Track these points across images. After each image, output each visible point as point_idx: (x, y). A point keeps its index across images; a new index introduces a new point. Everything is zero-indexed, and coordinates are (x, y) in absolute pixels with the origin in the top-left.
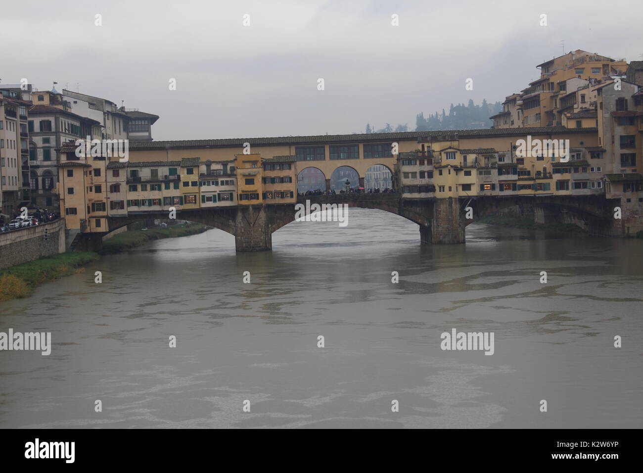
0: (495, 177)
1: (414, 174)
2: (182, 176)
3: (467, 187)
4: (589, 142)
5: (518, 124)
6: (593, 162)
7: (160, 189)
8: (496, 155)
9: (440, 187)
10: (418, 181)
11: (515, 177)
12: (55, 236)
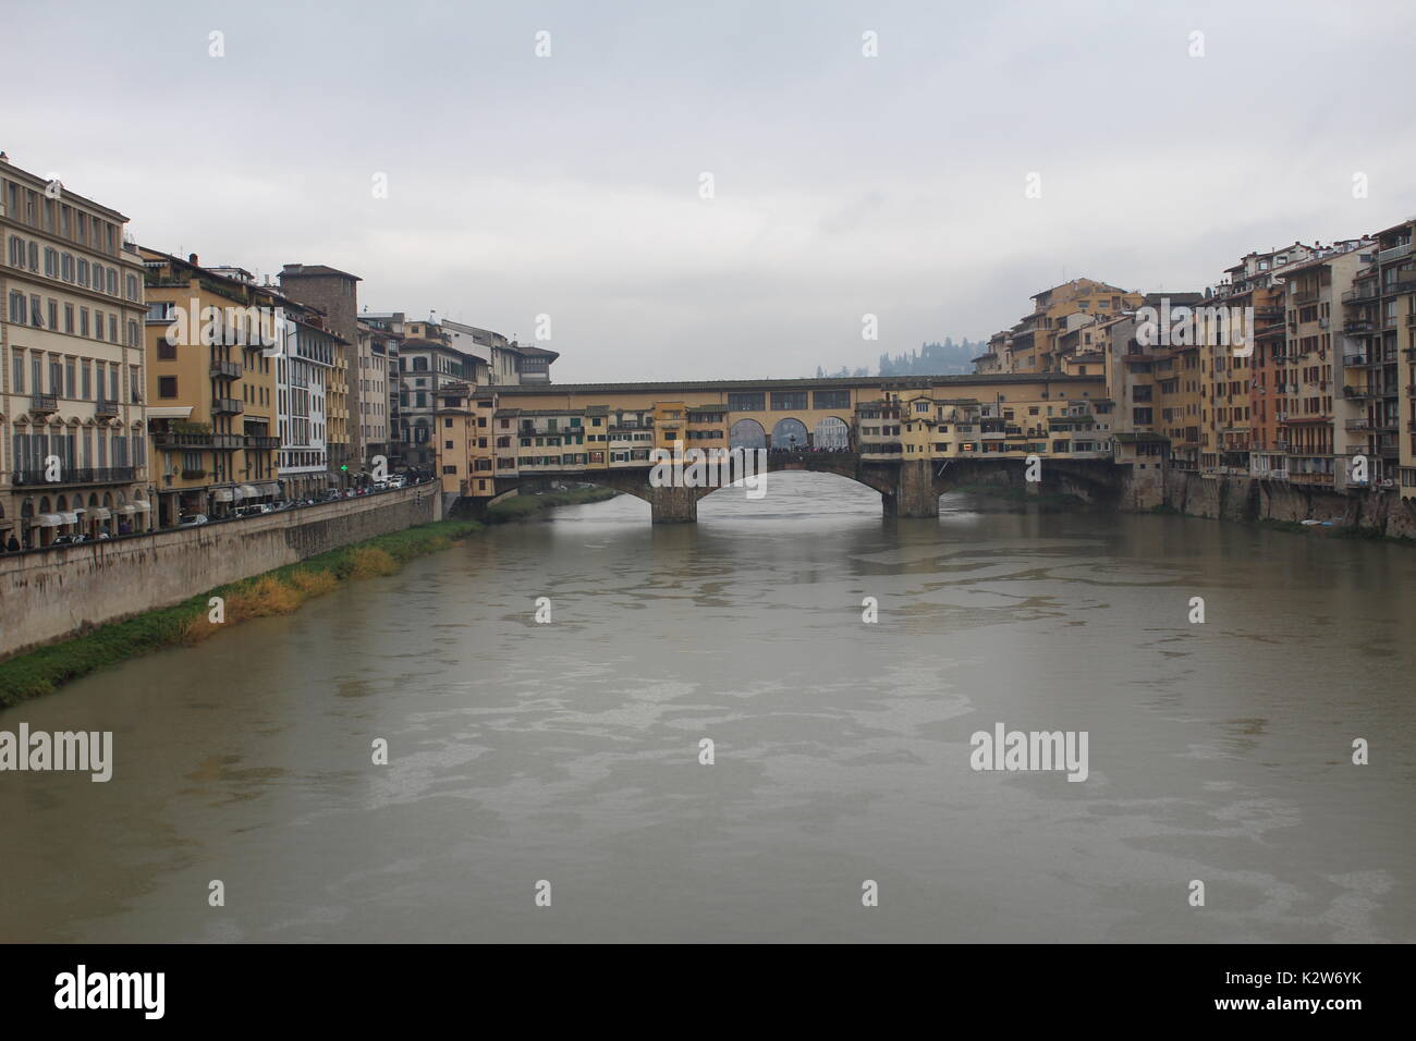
0: (977, 435)
1: (876, 430)
2: (586, 428)
3: (942, 447)
4: (1095, 393)
5: (1006, 369)
6: (1099, 418)
7: (559, 444)
8: (979, 407)
9: (908, 446)
10: (882, 439)
11: (1002, 435)
12: (430, 500)
